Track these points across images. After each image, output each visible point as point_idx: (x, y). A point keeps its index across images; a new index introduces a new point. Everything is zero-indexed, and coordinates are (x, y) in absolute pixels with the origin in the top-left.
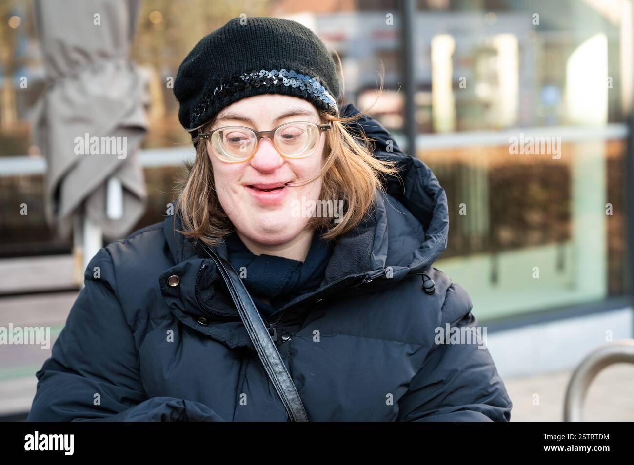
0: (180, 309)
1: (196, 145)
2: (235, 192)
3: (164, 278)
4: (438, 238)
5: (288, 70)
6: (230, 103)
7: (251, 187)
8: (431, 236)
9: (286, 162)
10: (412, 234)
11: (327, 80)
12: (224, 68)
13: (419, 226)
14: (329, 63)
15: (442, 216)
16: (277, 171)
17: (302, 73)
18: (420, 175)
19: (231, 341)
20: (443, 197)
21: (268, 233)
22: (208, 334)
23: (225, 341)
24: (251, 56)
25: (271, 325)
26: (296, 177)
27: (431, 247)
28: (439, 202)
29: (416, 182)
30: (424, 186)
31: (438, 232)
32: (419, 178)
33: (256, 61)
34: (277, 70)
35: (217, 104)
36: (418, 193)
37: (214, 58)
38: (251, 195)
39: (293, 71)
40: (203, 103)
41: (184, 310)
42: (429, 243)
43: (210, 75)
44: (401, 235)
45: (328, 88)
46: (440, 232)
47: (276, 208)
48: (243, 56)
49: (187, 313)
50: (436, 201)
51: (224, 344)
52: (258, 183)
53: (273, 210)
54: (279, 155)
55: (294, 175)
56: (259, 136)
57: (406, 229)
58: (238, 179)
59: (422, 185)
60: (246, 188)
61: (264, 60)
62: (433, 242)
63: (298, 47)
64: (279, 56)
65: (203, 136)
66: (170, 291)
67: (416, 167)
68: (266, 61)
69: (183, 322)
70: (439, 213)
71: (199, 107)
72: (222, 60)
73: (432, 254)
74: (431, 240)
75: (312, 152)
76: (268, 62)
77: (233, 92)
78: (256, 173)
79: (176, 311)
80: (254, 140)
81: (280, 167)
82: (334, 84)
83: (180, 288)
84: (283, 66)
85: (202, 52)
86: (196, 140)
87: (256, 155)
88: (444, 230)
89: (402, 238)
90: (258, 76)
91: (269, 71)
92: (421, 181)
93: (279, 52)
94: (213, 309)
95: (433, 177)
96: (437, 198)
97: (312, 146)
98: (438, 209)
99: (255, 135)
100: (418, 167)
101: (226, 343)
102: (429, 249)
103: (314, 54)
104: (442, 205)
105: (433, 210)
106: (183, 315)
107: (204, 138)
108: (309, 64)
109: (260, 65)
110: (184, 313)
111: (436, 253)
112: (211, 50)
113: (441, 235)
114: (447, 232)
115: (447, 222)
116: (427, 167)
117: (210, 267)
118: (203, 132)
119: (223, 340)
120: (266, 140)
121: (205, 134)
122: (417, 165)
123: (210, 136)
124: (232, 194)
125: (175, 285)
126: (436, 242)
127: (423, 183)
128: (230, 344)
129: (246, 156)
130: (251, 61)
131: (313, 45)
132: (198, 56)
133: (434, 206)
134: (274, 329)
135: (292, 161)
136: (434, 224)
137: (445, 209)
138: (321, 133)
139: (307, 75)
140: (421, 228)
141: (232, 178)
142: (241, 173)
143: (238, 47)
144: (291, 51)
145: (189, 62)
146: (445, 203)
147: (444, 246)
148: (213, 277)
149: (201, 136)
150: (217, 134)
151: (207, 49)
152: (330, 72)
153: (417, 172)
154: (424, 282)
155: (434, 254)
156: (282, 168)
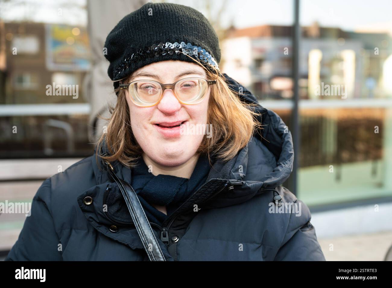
0: (95, 221)
1: (117, 93)
2: (146, 128)
3: (81, 199)
4: (286, 164)
5: (186, 43)
6: (143, 66)
7: (158, 125)
8: (281, 163)
9: (183, 106)
10: (267, 163)
11: (212, 50)
12: (139, 39)
13: (273, 158)
14: (215, 38)
15: (289, 149)
16: (177, 113)
17: (196, 45)
18: (273, 121)
19: (133, 244)
20: (289, 136)
21: (169, 158)
22: (115, 239)
23: (128, 245)
24: (159, 31)
25: (164, 229)
26: (190, 117)
27: (281, 170)
28: (286, 140)
29: (270, 126)
30: (275, 129)
31: (286, 160)
32: (272, 123)
33: (163, 35)
34: (178, 43)
35: (133, 66)
36: (272, 134)
37: (132, 32)
38: (158, 131)
39: (190, 44)
40: (123, 64)
41: (98, 221)
42: (279, 168)
43: (129, 44)
44: (260, 164)
45: (213, 56)
46: (288, 161)
47: (176, 140)
48: (153, 31)
49: (101, 224)
50: (284, 139)
51: (127, 246)
52: (163, 122)
53: (174, 141)
54: (178, 101)
55: (189, 116)
56: (164, 87)
57: (264, 160)
58: (148, 118)
59: (274, 128)
60: (154, 126)
61: (169, 34)
62: (282, 167)
63: (193, 26)
64: (180, 32)
65: (122, 87)
66: (86, 208)
67: (270, 116)
68: (170, 35)
69: (98, 231)
70: (287, 148)
71: (120, 66)
72: (138, 33)
73: (282, 175)
74: (281, 165)
75: (202, 100)
76: (172, 36)
77: (146, 58)
78: (161, 114)
79: (92, 223)
80: (160, 91)
81: (179, 110)
82: (217, 53)
83: (93, 205)
84: (182, 39)
85: (124, 27)
86: (117, 90)
87: (162, 101)
88: (290, 159)
89: (260, 166)
90: (164, 46)
91: (173, 43)
92: (273, 125)
93: (180, 29)
94: (120, 219)
95: (282, 122)
96: (285, 137)
97: (202, 96)
98: (286, 144)
99: (160, 86)
100: (271, 116)
101: (129, 245)
102: (279, 172)
103: (204, 31)
104: (288, 141)
105: (282, 145)
106: (98, 225)
107: (124, 88)
108: (201, 38)
109: (166, 38)
110: (99, 223)
111: (284, 174)
112: (131, 26)
113: (288, 162)
114: (293, 160)
115: (292, 154)
116: (277, 116)
117: (113, 189)
118: (123, 83)
119: (126, 244)
120: (169, 90)
121: (124, 85)
122: (270, 114)
123: (128, 87)
124: (144, 129)
125: (89, 203)
126: (285, 167)
127: (275, 126)
128: (132, 247)
129: (155, 102)
130: (160, 35)
131: (204, 25)
132: (120, 30)
133: (283, 143)
134: (167, 232)
135: (187, 106)
136: (283, 155)
137: (290, 144)
138: (208, 87)
139: (200, 46)
140: (274, 159)
141: (144, 118)
142: (151, 115)
143: (150, 25)
144: (188, 29)
145: (114, 33)
146: (291, 140)
147: (291, 170)
148: (117, 196)
149: (121, 87)
150: (133, 85)
151: (128, 25)
152: (215, 44)
153: (270, 119)
154: (274, 196)
155: (283, 175)
156: (180, 111)
